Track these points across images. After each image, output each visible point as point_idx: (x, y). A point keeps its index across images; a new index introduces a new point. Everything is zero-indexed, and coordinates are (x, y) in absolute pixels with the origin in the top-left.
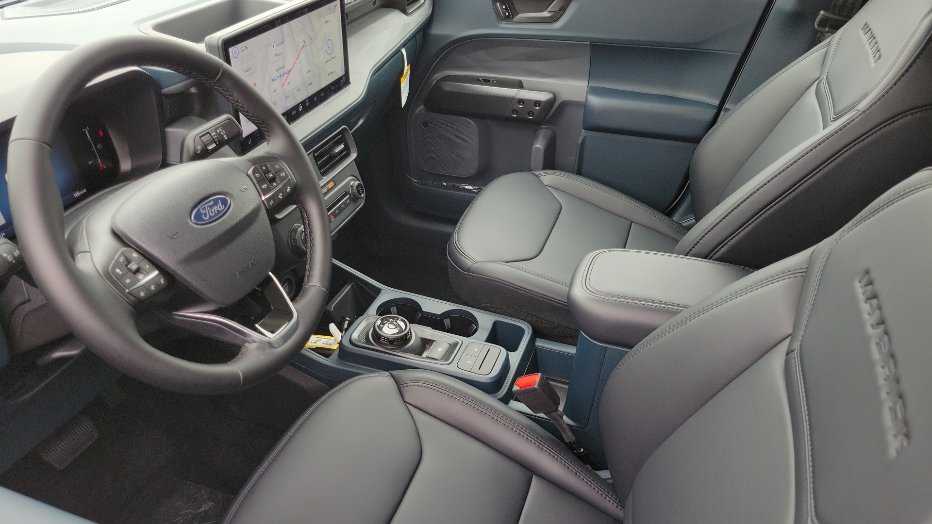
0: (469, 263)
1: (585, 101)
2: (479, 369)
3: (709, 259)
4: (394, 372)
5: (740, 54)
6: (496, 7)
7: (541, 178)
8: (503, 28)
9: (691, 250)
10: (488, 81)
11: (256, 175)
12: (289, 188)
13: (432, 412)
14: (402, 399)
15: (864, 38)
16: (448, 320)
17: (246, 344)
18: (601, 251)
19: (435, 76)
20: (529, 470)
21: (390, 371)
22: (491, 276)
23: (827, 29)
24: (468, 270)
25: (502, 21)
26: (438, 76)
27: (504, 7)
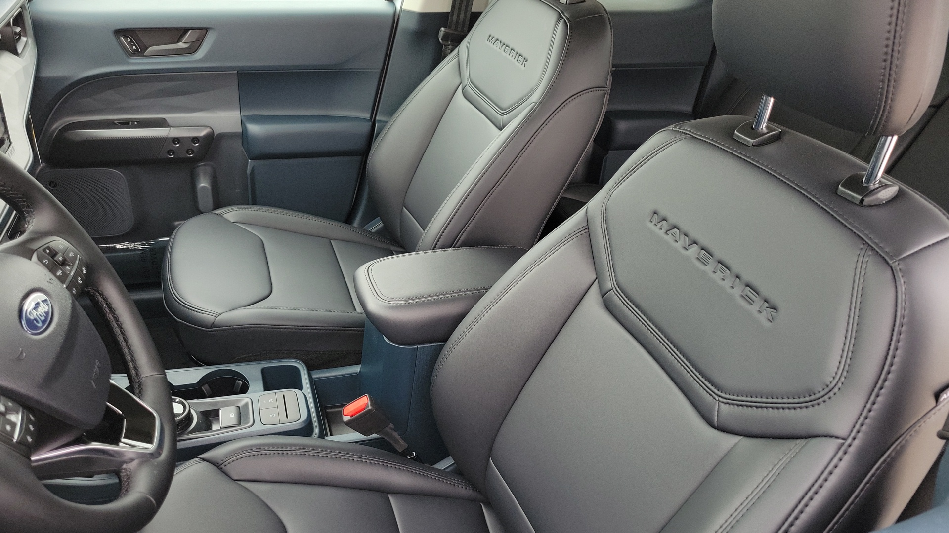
0: (209, 318)
1: (240, 130)
2: (287, 417)
3: (454, 247)
4: (204, 455)
5: (379, 70)
6: (120, 41)
7: (225, 216)
8: (134, 64)
9: (437, 244)
10: (128, 123)
11: (45, 261)
12: (84, 269)
13: (268, 478)
14: (230, 479)
15: (495, 47)
16: (207, 386)
17: (124, 466)
18: (372, 262)
19: (54, 127)
20: (382, 491)
21: (199, 456)
22: (240, 324)
23: (450, 42)
24: (213, 325)
25: (131, 56)
26: (58, 125)
27: (129, 40)
